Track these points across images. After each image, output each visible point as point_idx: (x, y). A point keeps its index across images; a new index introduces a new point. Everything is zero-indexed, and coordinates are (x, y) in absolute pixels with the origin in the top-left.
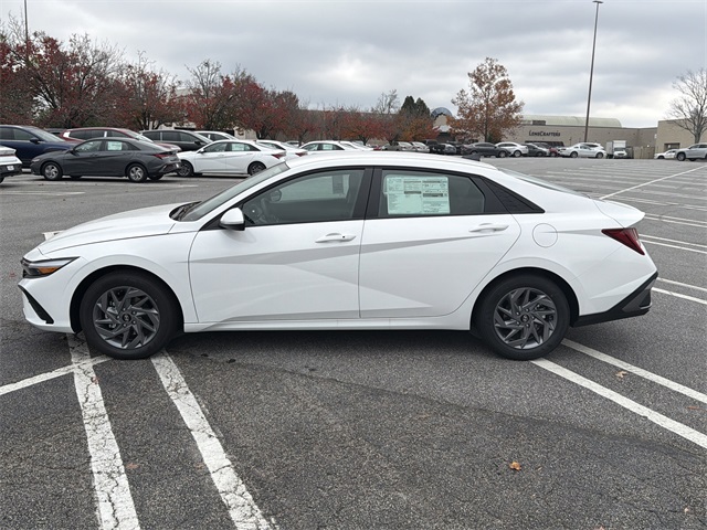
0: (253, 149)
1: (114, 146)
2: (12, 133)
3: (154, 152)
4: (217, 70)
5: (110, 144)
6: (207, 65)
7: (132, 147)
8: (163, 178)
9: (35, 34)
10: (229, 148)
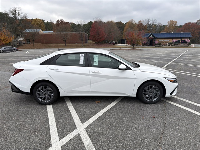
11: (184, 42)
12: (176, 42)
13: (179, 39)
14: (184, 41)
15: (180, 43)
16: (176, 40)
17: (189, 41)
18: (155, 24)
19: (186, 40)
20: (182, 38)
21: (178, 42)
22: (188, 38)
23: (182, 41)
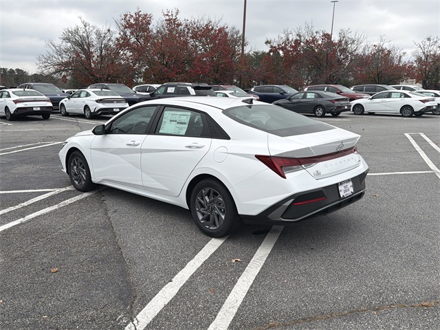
0: (406, 96)
1: (310, 96)
2: (273, 89)
3: (330, 99)
4: (436, 42)
5: (308, 94)
6: (429, 39)
7: (319, 96)
8: (340, 115)
9: (317, 32)
10: (389, 96)
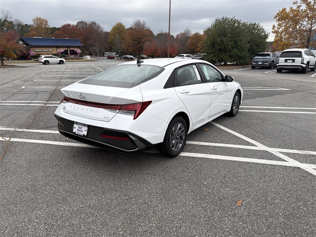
11: (74, 53)
12: (62, 53)
13: (66, 49)
14: (73, 51)
15: (68, 54)
16: (62, 50)
17: (80, 51)
18: (9, 20)
19: (75, 49)
20: (69, 47)
21: (66, 53)
22: (77, 47)
23: (70, 51)
